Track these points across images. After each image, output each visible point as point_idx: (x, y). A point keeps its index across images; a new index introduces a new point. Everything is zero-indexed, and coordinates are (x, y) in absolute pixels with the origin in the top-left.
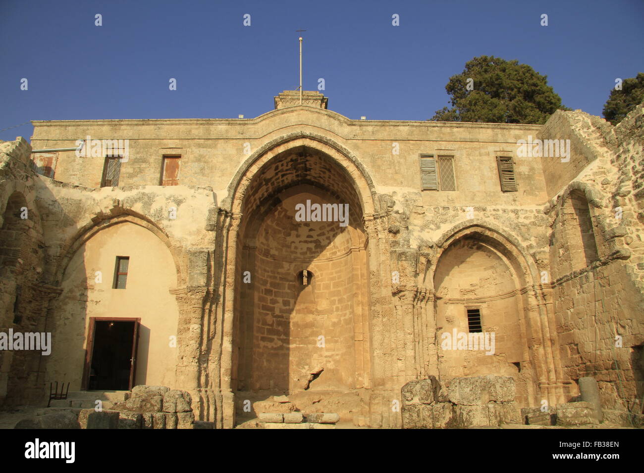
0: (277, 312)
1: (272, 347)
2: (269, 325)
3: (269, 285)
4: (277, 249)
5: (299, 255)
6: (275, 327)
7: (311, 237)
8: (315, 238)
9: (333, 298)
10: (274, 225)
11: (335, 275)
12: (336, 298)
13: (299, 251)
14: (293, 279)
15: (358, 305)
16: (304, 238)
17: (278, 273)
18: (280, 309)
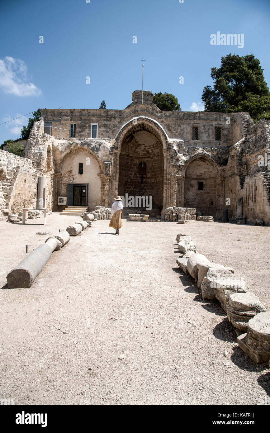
0: (132, 178)
1: (130, 190)
2: (129, 183)
3: (129, 168)
4: (132, 154)
5: (140, 156)
6: (131, 183)
7: (146, 149)
8: (147, 150)
9: (152, 173)
10: (131, 145)
11: (153, 165)
12: (154, 173)
13: (141, 154)
14: (138, 165)
15: (161, 177)
16: (142, 149)
17: (133, 163)
18: (133, 177)
